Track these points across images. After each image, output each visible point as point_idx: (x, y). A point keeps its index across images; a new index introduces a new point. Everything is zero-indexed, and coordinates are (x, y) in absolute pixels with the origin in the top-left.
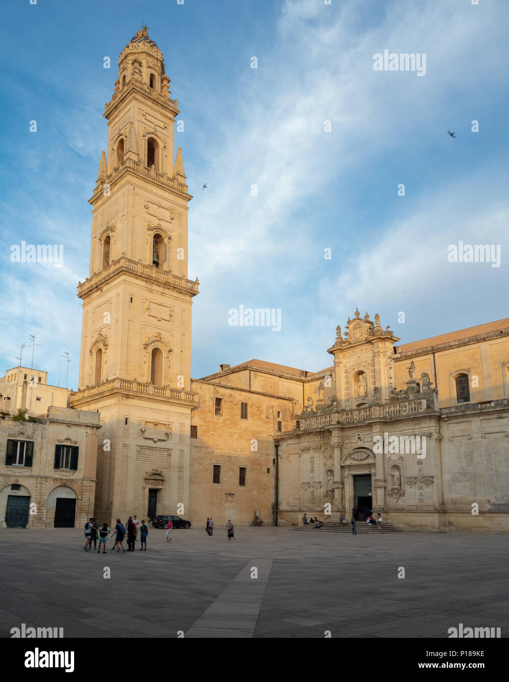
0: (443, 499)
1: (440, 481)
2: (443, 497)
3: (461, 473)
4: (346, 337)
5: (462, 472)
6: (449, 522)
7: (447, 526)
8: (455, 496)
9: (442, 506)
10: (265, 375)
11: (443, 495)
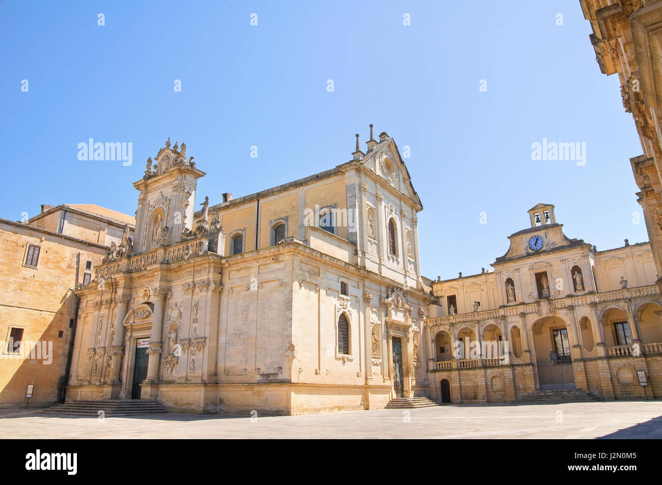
0: (216, 368)
1: (215, 345)
2: (216, 365)
3: (236, 334)
4: (155, 170)
5: (236, 332)
6: (220, 399)
7: (218, 404)
8: (229, 364)
9: (214, 377)
10: (88, 219)
11: (217, 362)
